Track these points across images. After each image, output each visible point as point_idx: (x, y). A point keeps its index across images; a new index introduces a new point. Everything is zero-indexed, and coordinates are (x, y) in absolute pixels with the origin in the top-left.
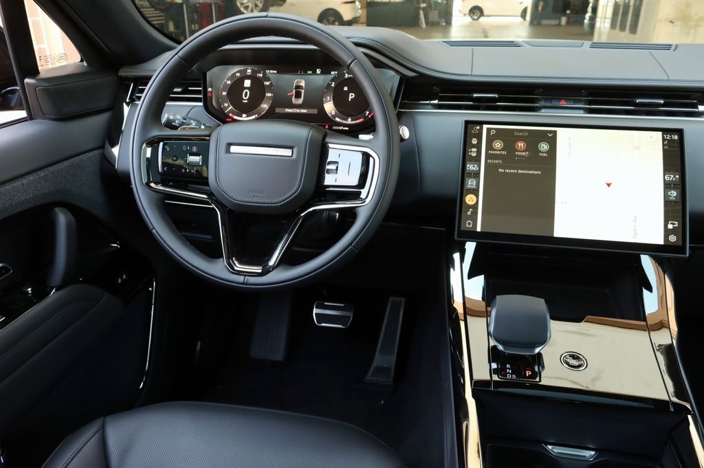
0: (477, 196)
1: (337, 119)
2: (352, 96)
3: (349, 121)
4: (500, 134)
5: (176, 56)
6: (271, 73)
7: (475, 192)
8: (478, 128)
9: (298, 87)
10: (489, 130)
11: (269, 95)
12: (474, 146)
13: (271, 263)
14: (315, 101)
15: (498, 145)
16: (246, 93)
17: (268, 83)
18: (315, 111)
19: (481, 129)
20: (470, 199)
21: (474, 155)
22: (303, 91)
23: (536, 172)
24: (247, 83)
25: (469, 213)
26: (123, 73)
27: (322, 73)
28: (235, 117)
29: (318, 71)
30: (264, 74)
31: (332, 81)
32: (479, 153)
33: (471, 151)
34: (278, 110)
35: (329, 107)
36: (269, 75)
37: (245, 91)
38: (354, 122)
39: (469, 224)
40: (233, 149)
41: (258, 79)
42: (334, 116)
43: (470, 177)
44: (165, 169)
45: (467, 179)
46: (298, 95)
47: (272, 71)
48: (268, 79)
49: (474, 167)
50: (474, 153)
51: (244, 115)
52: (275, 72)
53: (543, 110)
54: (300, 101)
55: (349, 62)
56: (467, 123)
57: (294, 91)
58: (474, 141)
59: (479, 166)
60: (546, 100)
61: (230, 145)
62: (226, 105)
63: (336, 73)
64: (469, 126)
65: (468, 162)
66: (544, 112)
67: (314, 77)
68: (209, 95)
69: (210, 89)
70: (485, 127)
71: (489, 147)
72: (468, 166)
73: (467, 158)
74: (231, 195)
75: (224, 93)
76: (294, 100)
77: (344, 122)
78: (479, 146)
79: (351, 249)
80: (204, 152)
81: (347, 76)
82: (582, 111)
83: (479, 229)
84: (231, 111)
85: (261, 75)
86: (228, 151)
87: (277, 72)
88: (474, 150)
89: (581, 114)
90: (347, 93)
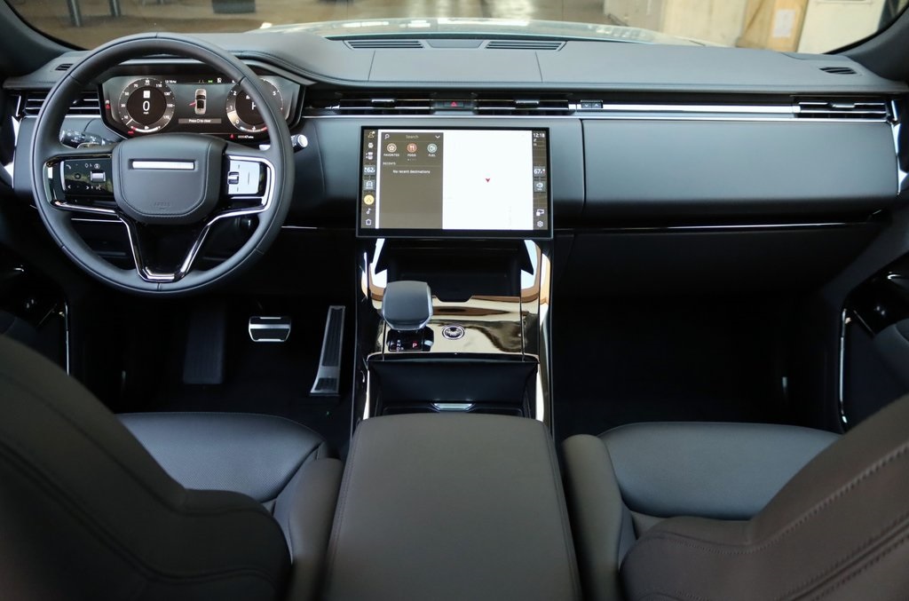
0: (375, 196)
1: (242, 128)
2: (254, 105)
3: (254, 130)
4: (393, 138)
5: (69, 77)
6: (171, 83)
7: (373, 192)
8: (374, 132)
9: (200, 97)
10: (383, 134)
11: (170, 105)
12: (370, 150)
13: (183, 270)
14: (218, 111)
15: (392, 148)
16: (146, 104)
17: (168, 94)
18: (218, 121)
19: (377, 133)
20: (368, 200)
21: (370, 158)
22: (205, 101)
23: (425, 172)
24: (147, 94)
25: (368, 213)
26: (8, 85)
27: (223, 82)
28: (137, 130)
29: (219, 80)
30: (164, 84)
31: (234, 89)
32: (375, 156)
33: (368, 155)
34: (181, 121)
35: (233, 116)
36: (169, 86)
37: (145, 102)
38: (259, 131)
39: (369, 222)
40: (136, 165)
41: (158, 89)
42: (239, 125)
43: (368, 179)
44: (69, 187)
45: (364, 181)
46: (200, 105)
47: (171, 82)
48: (168, 90)
49: (371, 169)
50: (370, 156)
51: (146, 127)
52: (175, 82)
53: (437, 113)
54: (203, 111)
55: (239, 79)
56: (364, 128)
57: (196, 101)
58: (371, 145)
59: (376, 169)
60: (439, 103)
61: (132, 161)
62: (126, 117)
64: (365, 131)
65: (365, 166)
66: (437, 115)
67: (214, 86)
68: (107, 107)
69: (107, 102)
70: (380, 131)
71: (384, 150)
72: (365, 169)
73: (364, 162)
74: (139, 209)
75: (123, 106)
76: (197, 111)
77: (249, 131)
78: (374, 150)
79: (256, 252)
80: (107, 168)
82: (471, 113)
83: (377, 227)
84: (131, 124)
85: (160, 86)
86: (131, 167)
87: (177, 82)
88: (371, 153)
89: (470, 115)
90: (250, 102)
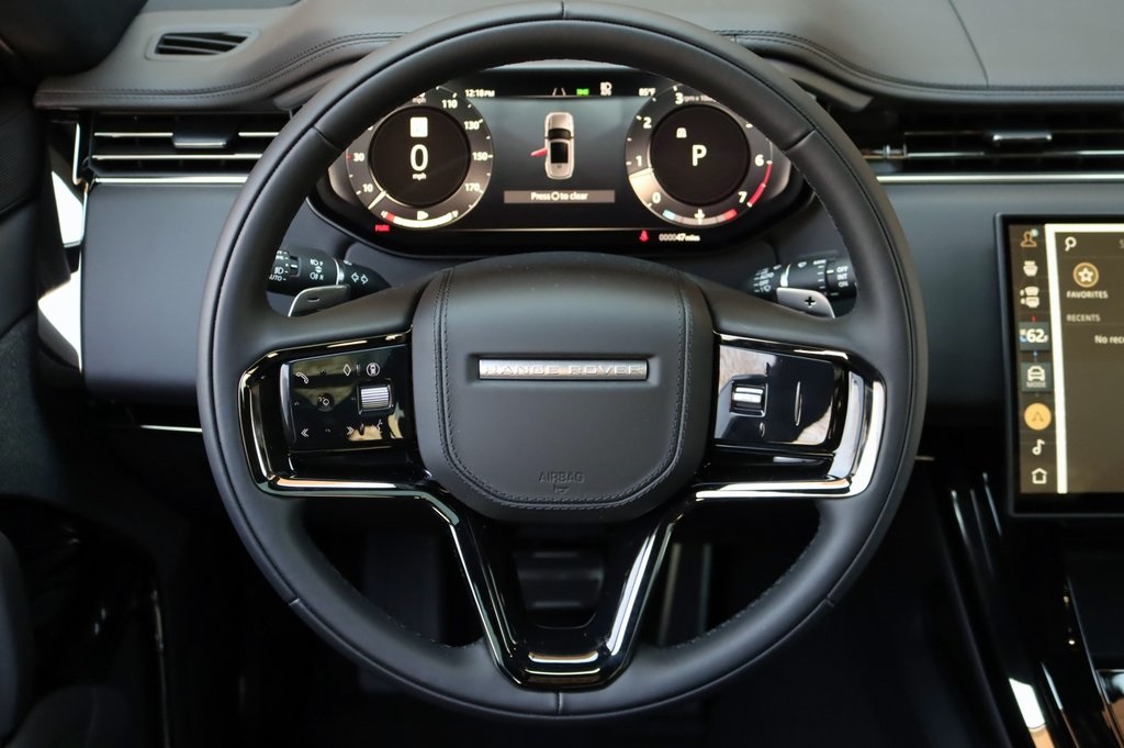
0: (1052, 407)
1: (669, 216)
2: (699, 152)
3: (700, 218)
4: (1089, 248)
6: (479, 96)
7: (1046, 397)
8: (1034, 233)
9: (556, 133)
10: (1060, 237)
11: (480, 156)
12: (1030, 282)
14: (605, 171)
15: (1086, 274)
16: (419, 153)
17: (472, 126)
18: (608, 196)
19: (1042, 236)
20: (1035, 417)
21: (1033, 303)
22: (571, 144)
24: (419, 127)
25: (1037, 451)
26: (51, 98)
27: (616, 93)
28: (398, 221)
29: (605, 90)
30: (462, 100)
31: (644, 112)
32: (1044, 297)
33: (1025, 296)
34: (511, 197)
35: (645, 184)
36: (475, 103)
37: (416, 148)
38: (712, 221)
39: (1039, 476)
40: (486, 368)
41: (447, 113)
42: (660, 208)
43: (1031, 361)
44: (304, 433)
45: (1022, 365)
46: (559, 155)
47: (481, 93)
48: (474, 115)
49: (1037, 334)
50: (1032, 301)
51: (422, 214)
52: (491, 93)
54: (567, 170)
55: (797, 135)
57: (547, 145)
58: (1030, 269)
59: (1049, 332)
61: (475, 358)
62: (368, 188)
63: (653, 91)
64: (1012, 228)
65: (1021, 324)
67: (594, 104)
70: (1051, 230)
71: (1067, 282)
72: (1022, 332)
73: (1018, 313)
74: (493, 486)
75: (360, 157)
76: (550, 169)
77: (687, 221)
78: (1041, 281)
80: (399, 374)
81: (680, 99)
83: (1062, 488)
84: (383, 205)
85: (454, 104)
86: (474, 374)
87: (497, 95)
88: (1032, 291)
90: (686, 145)
